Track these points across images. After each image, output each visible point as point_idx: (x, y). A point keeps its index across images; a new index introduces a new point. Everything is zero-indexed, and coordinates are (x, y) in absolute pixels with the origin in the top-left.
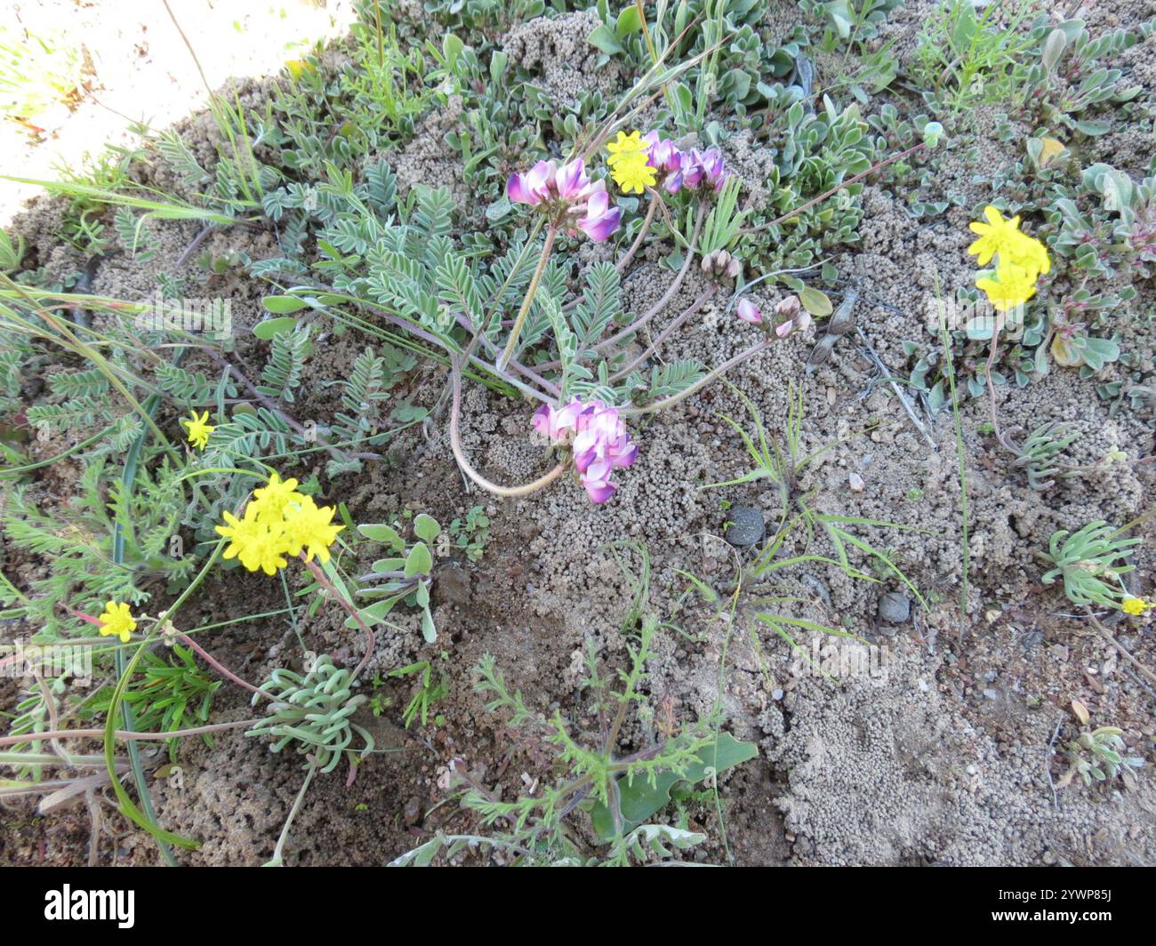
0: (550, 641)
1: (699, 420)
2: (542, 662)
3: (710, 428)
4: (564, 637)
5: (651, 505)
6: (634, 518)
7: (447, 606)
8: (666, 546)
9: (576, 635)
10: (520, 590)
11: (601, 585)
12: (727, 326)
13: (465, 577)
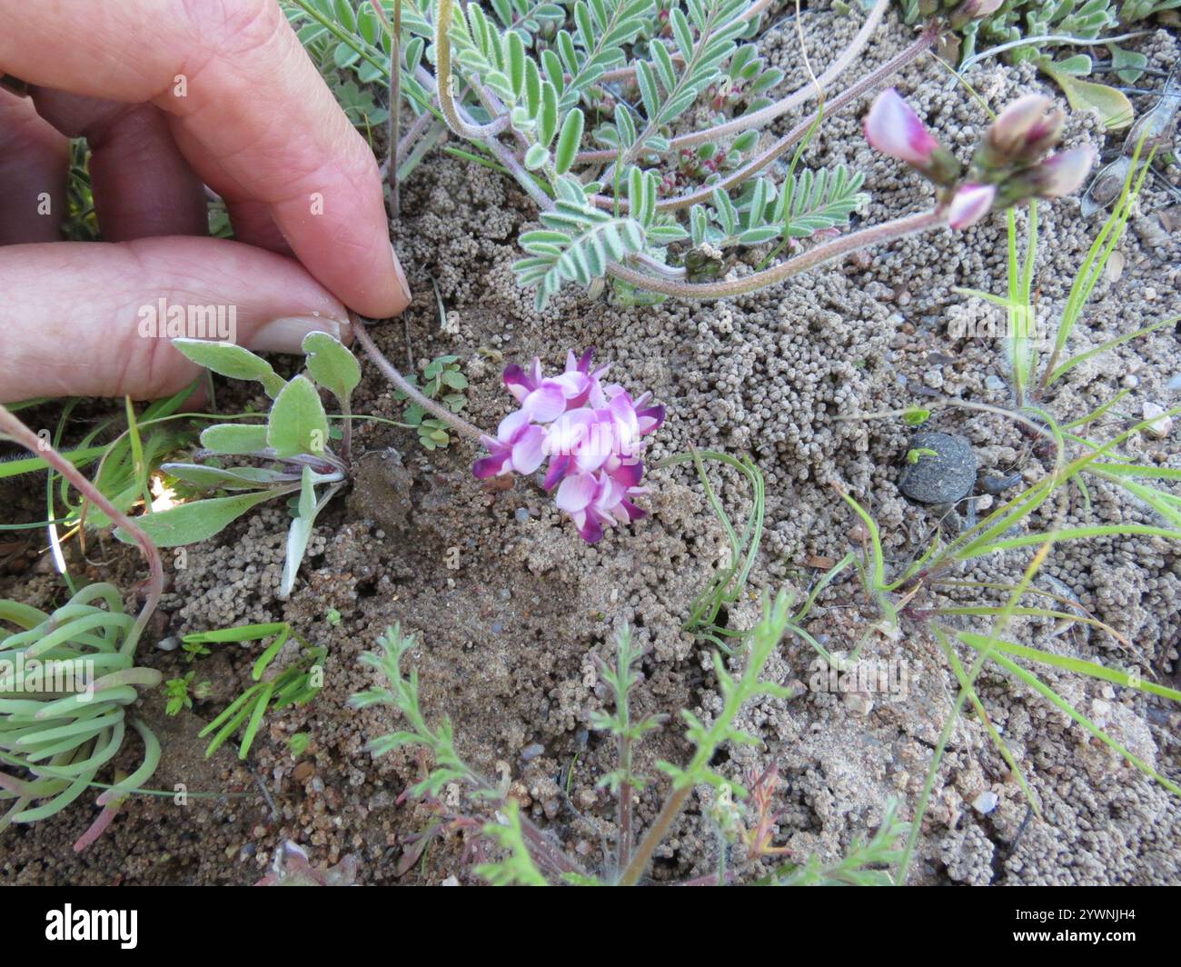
0: (544, 623)
1: (868, 276)
2: (523, 661)
3: (888, 293)
4: (572, 619)
5: (776, 395)
6: (740, 415)
7: (362, 526)
8: (789, 480)
9: (597, 618)
10: (503, 518)
11: (659, 530)
12: (948, 110)
13: (405, 478)
